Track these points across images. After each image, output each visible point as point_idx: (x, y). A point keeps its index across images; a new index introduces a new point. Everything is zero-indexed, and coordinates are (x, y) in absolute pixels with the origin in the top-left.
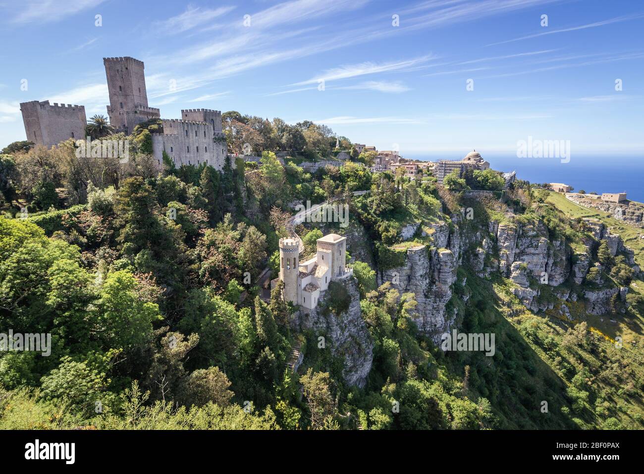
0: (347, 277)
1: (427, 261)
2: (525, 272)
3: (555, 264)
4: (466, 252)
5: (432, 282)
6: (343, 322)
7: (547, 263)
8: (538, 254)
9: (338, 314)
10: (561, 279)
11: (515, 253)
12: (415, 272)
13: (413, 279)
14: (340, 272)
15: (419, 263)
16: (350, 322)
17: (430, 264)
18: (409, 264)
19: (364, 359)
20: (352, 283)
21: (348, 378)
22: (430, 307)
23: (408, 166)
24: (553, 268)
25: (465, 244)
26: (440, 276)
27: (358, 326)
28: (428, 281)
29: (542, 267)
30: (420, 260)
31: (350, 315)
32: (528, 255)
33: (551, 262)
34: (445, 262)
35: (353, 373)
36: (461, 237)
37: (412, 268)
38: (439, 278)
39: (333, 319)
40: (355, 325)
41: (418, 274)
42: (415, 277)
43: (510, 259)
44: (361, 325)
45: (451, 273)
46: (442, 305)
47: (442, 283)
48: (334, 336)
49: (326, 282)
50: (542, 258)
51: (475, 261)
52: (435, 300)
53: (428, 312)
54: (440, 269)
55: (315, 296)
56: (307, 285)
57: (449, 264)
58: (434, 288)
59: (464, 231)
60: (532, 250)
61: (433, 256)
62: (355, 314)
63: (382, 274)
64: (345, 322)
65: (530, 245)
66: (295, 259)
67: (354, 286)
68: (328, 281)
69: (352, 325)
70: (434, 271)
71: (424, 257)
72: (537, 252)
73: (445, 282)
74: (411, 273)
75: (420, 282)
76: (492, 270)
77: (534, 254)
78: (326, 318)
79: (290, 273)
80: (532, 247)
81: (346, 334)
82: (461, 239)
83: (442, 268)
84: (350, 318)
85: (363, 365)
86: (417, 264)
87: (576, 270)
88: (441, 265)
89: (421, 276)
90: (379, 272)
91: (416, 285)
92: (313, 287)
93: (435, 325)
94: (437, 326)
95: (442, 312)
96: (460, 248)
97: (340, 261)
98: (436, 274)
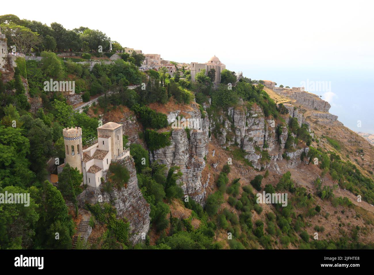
0: (125, 158)
1: (187, 140)
2: (252, 143)
3: (269, 136)
4: (214, 131)
5: (191, 157)
6: (123, 195)
7: (265, 136)
8: (259, 130)
9: (119, 189)
10: (273, 146)
11: (245, 130)
12: (178, 149)
13: (177, 155)
14: (119, 154)
15: (181, 142)
16: (130, 194)
17: (189, 142)
18: (174, 143)
19: (143, 223)
20: (129, 162)
21: (131, 239)
22: (191, 176)
23: (168, 66)
24: (268, 139)
25: (213, 126)
26: (197, 151)
27: (137, 197)
28: (188, 156)
29: (262, 138)
30: (181, 140)
31: (130, 189)
32: (253, 130)
33: (267, 134)
34: (200, 140)
35: (135, 235)
36: (210, 119)
37: (176, 146)
38: (196, 152)
39: (116, 193)
40: (134, 196)
41: (181, 151)
42: (178, 153)
43: (243, 134)
44: (139, 196)
45: (204, 148)
46: (200, 174)
47: (198, 156)
48: (118, 208)
49: (107, 163)
50: (261, 132)
51: (220, 138)
52: (194, 170)
53: (189, 179)
54: (196, 145)
55: (99, 175)
56: (91, 167)
57: (203, 141)
58: (193, 160)
59: (212, 116)
60: (255, 127)
61: (191, 136)
62: (134, 187)
63: (153, 153)
64: (126, 195)
65: (254, 124)
66: (78, 145)
67: (131, 165)
68: (109, 162)
69: (131, 196)
70: (192, 148)
71: (184, 137)
72: (258, 128)
73: (200, 155)
74: (176, 150)
75: (183, 157)
76: (231, 143)
77: (257, 130)
78: (109, 193)
79: (75, 158)
80: (256, 125)
81: (128, 204)
82: (210, 121)
83: (198, 144)
84: (129, 191)
85: (143, 227)
86: (180, 143)
87: (281, 139)
88: (197, 142)
89: (183, 152)
90: (150, 152)
91: (180, 160)
92: (96, 169)
93: (195, 189)
94: (197, 189)
95: (199, 178)
96: (209, 128)
97: (119, 145)
98: (194, 149)
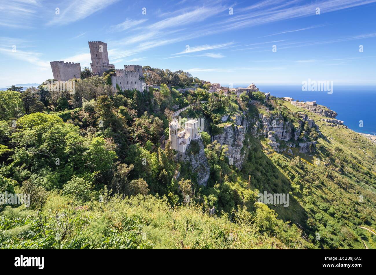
0: (198, 139)
1: (233, 131)
2: (274, 135)
3: (286, 132)
4: (249, 127)
5: (235, 140)
6: (197, 158)
7: (283, 132)
8: (279, 128)
9: (195, 154)
10: (289, 138)
11: (270, 127)
12: (228, 136)
13: (227, 139)
14: (195, 136)
15: (229, 132)
16: (200, 158)
18: (225, 133)
19: (206, 174)
20: (200, 141)
21: (199, 182)
22: (234, 151)
23: (224, 90)
24: (286, 133)
25: (249, 124)
28: (233, 140)
29: (281, 133)
30: (229, 131)
31: (200, 155)
32: (275, 128)
33: (285, 131)
34: (240, 132)
35: (201, 180)
36: (247, 120)
37: (226, 134)
38: (238, 138)
39: (193, 157)
40: (202, 159)
41: (229, 137)
43: (268, 130)
44: (204, 159)
45: (243, 136)
46: (239, 150)
48: (193, 164)
50: (281, 129)
51: (253, 131)
52: (236, 148)
53: (233, 153)
54: (238, 134)
55: (185, 147)
56: (181, 142)
57: (242, 132)
58: (236, 142)
59: (248, 118)
61: (235, 129)
62: (202, 154)
63: (213, 137)
64: (198, 158)
66: (176, 131)
68: (190, 140)
69: (201, 159)
70: (236, 135)
71: (231, 129)
73: (240, 140)
74: (226, 136)
75: (230, 140)
76: (260, 135)
78: (189, 156)
79: (174, 137)
81: (198, 163)
82: (247, 121)
84: (200, 156)
85: (205, 176)
87: (295, 134)
88: (239, 133)
89: (230, 137)
90: (212, 136)
91: (228, 142)
92: (184, 143)
93: (236, 159)
94: (237, 159)
95: (239, 153)
96: (247, 125)
98: (236, 136)
